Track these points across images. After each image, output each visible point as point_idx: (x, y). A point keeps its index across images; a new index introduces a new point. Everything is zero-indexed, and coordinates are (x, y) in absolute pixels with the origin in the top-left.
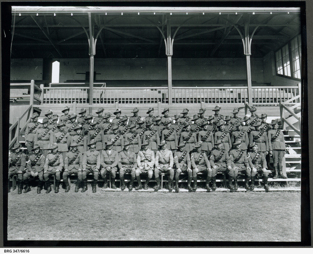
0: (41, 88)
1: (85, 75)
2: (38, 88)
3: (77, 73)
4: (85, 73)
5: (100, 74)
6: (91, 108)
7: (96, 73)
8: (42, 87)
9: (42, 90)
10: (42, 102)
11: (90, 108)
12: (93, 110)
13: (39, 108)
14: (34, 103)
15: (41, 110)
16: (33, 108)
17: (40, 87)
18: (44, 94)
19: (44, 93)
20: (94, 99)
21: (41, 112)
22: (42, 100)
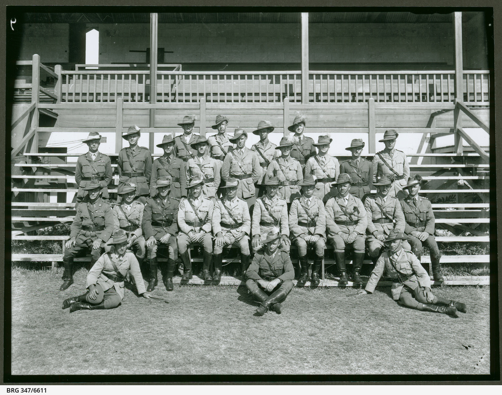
0: (55, 72)
1: (146, 53)
2: (51, 72)
3: (130, 51)
4: (146, 50)
5: (172, 52)
6: (152, 111)
7: (165, 50)
8: (58, 70)
9: (58, 76)
10: (59, 99)
11: (150, 109)
12: (157, 114)
13: (52, 109)
14: (42, 101)
15: (57, 115)
16: (39, 109)
17: (53, 71)
18: (63, 85)
19: (63, 83)
20: (159, 94)
21: (58, 118)
22: (59, 96)
